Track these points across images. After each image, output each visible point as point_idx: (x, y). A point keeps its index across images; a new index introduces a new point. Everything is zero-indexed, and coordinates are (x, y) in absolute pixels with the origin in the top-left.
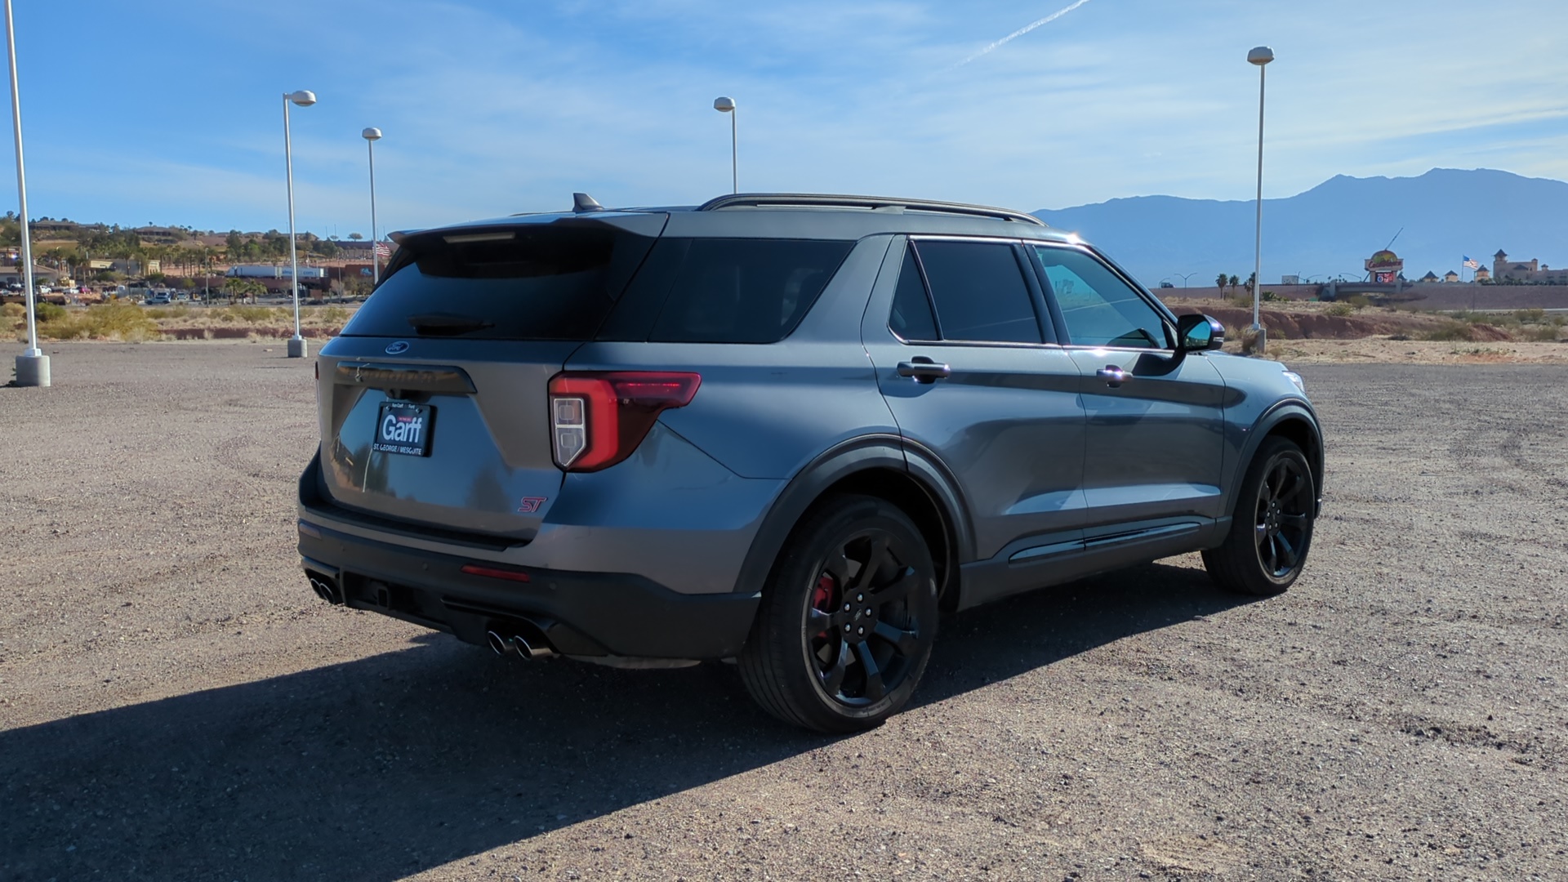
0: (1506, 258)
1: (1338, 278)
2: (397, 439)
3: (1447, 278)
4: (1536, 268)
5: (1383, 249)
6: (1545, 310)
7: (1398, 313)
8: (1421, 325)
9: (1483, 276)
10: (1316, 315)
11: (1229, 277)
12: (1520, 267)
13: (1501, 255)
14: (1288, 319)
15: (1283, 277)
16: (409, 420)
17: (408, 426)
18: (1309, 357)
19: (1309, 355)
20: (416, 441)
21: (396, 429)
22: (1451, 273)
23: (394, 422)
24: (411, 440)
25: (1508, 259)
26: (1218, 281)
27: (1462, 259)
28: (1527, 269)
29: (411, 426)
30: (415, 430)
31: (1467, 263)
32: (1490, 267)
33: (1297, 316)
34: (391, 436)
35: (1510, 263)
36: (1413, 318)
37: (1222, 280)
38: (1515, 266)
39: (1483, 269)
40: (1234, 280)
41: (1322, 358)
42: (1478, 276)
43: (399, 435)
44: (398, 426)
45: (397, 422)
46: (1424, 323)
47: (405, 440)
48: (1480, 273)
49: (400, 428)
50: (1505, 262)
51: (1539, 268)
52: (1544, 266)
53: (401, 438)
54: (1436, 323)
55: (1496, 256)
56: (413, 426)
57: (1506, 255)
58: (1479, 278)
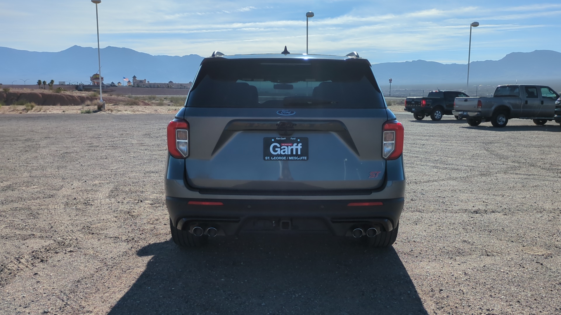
0: (136, 78)
1: (80, 83)
2: (283, 154)
3: (118, 84)
4: (146, 82)
5: (96, 73)
6: (156, 96)
7: (113, 96)
8: (122, 100)
9: (129, 84)
10: (86, 96)
11: (42, 81)
12: (141, 81)
13: (134, 77)
14: (76, 98)
15: (59, 82)
16: (290, 144)
17: (290, 148)
18: (123, 112)
19: (122, 111)
20: (299, 153)
21: (281, 149)
22: (119, 83)
23: (279, 146)
24: (294, 153)
25: (137, 79)
26: (38, 82)
27: (123, 78)
28: (143, 82)
29: (292, 147)
30: (297, 150)
31: (124, 79)
32: (132, 81)
33: (79, 97)
34: (279, 152)
35: (138, 80)
36: (118, 98)
37: (39, 82)
38: (139, 81)
39: (129, 82)
40: (44, 82)
41: (126, 112)
42: (128, 84)
43: (284, 152)
44: (282, 148)
45: (281, 146)
46: (123, 100)
47: (290, 153)
48: (129, 83)
49: (284, 148)
50: (136, 79)
51: (147, 82)
52: (148, 82)
53: (286, 153)
54: (127, 100)
55: (133, 77)
56: (294, 147)
57: (136, 77)
58: (129, 85)
